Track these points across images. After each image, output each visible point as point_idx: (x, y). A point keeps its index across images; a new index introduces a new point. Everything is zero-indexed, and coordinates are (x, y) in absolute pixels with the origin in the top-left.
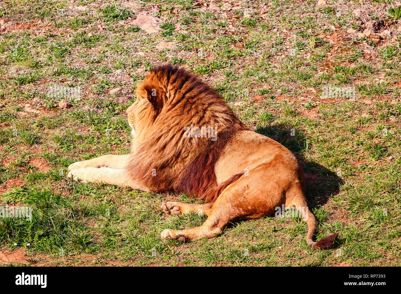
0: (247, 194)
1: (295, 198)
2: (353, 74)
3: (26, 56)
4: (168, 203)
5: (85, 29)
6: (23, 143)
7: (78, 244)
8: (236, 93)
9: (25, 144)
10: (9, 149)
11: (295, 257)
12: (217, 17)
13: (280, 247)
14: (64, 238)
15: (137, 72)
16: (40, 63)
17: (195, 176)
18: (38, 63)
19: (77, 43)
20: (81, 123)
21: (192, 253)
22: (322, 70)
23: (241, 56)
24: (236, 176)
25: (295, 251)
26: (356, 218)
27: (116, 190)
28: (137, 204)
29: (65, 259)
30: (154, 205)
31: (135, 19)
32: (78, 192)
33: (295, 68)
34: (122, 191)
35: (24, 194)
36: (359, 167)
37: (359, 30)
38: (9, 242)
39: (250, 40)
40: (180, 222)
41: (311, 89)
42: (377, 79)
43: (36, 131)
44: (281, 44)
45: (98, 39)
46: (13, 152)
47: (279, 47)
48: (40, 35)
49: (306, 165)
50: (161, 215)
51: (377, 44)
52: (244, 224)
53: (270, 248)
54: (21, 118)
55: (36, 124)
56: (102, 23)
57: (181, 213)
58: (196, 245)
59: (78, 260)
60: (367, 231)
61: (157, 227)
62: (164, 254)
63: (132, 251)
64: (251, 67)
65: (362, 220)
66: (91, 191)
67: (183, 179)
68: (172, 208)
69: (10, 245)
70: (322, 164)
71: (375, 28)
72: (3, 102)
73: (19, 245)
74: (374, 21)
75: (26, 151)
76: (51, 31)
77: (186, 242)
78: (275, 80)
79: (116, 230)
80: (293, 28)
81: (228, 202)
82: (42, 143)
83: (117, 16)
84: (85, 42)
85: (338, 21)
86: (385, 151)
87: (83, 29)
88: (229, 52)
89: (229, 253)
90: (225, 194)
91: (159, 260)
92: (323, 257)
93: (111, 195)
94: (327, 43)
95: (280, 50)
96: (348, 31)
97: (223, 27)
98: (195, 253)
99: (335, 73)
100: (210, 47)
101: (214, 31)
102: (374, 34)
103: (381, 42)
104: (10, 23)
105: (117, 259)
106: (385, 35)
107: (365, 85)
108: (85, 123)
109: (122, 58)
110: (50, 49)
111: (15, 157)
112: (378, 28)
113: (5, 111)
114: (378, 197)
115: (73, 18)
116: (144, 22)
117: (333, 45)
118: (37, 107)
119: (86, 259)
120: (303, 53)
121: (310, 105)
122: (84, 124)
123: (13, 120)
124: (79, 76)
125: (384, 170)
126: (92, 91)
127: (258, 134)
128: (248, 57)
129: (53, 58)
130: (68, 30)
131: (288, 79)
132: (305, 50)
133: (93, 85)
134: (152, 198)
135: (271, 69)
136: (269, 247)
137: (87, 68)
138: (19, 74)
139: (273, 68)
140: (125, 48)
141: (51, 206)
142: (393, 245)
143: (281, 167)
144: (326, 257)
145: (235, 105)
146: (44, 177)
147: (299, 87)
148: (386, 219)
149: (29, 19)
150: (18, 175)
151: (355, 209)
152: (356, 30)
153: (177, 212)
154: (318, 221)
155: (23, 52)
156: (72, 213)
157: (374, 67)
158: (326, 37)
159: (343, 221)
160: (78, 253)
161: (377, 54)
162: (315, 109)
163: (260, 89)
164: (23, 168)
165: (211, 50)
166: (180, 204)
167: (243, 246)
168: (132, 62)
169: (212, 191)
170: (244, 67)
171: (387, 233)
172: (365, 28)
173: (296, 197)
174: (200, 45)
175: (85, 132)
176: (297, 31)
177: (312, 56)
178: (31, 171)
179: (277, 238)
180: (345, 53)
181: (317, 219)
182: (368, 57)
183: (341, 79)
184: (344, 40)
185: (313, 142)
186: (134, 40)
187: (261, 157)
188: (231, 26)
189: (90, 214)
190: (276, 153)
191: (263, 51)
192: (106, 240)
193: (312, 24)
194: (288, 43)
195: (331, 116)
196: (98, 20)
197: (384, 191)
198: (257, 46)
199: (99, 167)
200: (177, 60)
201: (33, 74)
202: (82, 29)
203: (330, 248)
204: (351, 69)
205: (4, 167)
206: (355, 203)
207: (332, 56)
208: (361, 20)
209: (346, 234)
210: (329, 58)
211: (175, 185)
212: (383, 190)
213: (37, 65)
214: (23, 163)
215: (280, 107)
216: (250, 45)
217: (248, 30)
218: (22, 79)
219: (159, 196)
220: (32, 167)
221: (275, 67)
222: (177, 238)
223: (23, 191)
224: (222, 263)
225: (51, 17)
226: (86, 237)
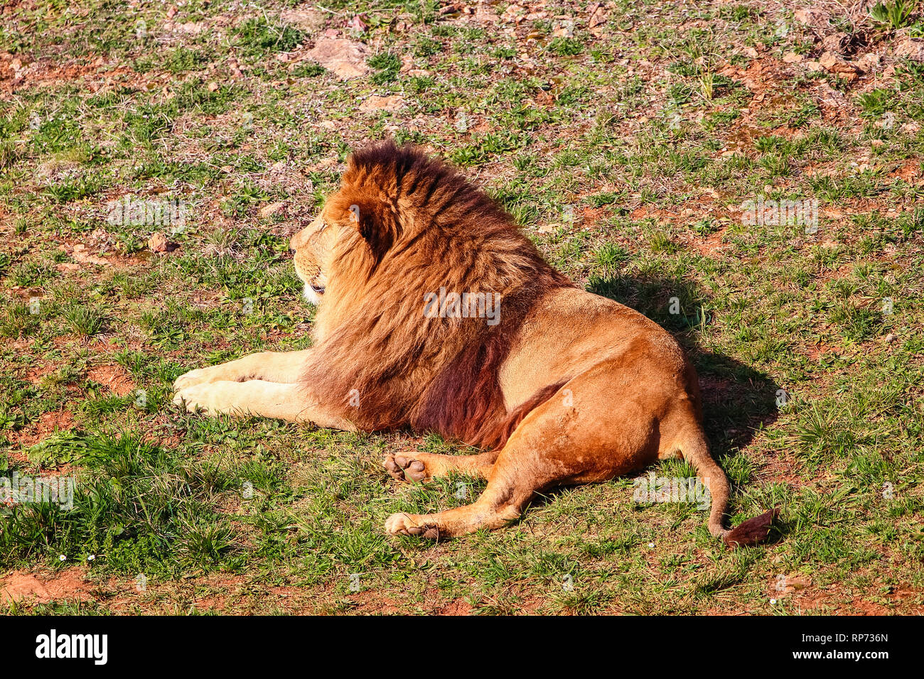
0: (574, 429)
1: (679, 435)
2: (800, 153)
3: (72, 137)
4: (398, 454)
5: (200, 73)
6: (71, 332)
7: (202, 552)
8: (541, 204)
9: (76, 335)
10: (41, 346)
11: (684, 566)
12: (493, 38)
13: (651, 545)
14: (170, 541)
15: (320, 165)
16: (103, 152)
17: (456, 395)
18: (99, 153)
19: (185, 106)
20: (199, 282)
21: (456, 565)
22: (731, 147)
23: (549, 123)
24: (547, 389)
25: (684, 552)
26: (816, 475)
27: (283, 429)
28: (330, 459)
29: (174, 586)
30: (368, 460)
31: (312, 47)
32: (197, 437)
33: (671, 144)
34: (295, 431)
35: (79, 446)
36: (820, 359)
37: (810, 56)
38: (49, 554)
39: (569, 85)
40: (426, 495)
41: (708, 190)
42: (854, 164)
43: (99, 303)
44: (637, 92)
45: (232, 94)
46: (51, 353)
47: (633, 100)
48: (102, 90)
49: (703, 360)
50: (384, 482)
51: (851, 85)
52: (568, 495)
53: (628, 548)
54: (67, 276)
55: (99, 289)
56: (239, 60)
57: (428, 476)
58: (464, 546)
59: (203, 588)
60: (841, 501)
61: (375, 510)
62: (394, 568)
63: (323, 564)
64: (572, 146)
65: (830, 477)
66: (226, 433)
67: (430, 402)
68: (409, 466)
69: (51, 559)
70: (739, 356)
71: (846, 49)
72: (25, 241)
73: (71, 560)
74: (842, 35)
75: (79, 350)
76: (125, 82)
77: (441, 541)
78: (627, 174)
79: (286, 519)
80: (663, 56)
81: (530, 448)
82: (113, 330)
83: (270, 44)
84: (202, 103)
85: (763, 36)
86: (876, 322)
87: (198, 75)
88: (523, 114)
89: (538, 561)
90: (524, 432)
91: (382, 583)
92: (747, 564)
93: (271, 441)
94: (739, 86)
95: (637, 106)
96: (785, 59)
97: (507, 59)
98: (462, 564)
99: (759, 153)
100: (479, 105)
101: (488, 69)
102: (844, 64)
103: (859, 80)
104: (34, 66)
105: (289, 582)
106: (869, 65)
107: (827, 177)
108: (209, 282)
109: (284, 136)
110: (124, 120)
111: (55, 363)
112: (852, 49)
113: (31, 263)
114: (863, 425)
115: (173, 49)
116: (333, 55)
117: (754, 92)
118: (101, 252)
119: (220, 585)
120: (686, 111)
121: (707, 226)
122: (205, 285)
123: (48, 282)
124: (191, 179)
125: (875, 365)
126: (222, 212)
127: (591, 296)
128: (565, 125)
129: (132, 140)
130: (163, 77)
131: (656, 169)
132: (692, 104)
133: (224, 199)
134: (363, 444)
135: (616, 149)
136: (625, 546)
137: (207, 160)
138: (59, 179)
139: (623, 147)
140: (291, 113)
141: (139, 471)
142: (901, 532)
143: (646, 367)
144: (753, 563)
145: (540, 231)
146: (122, 406)
147: (681, 187)
148: (884, 475)
149: (77, 57)
150: (64, 404)
151: (815, 454)
152: (803, 56)
153: (419, 475)
154: (733, 482)
155: (64, 129)
156: (185, 485)
157: (846, 136)
158: (736, 73)
159: (788, 481)
160: (201, 573)
161: (851, 108)
162: (719, 234)
163: (594, 194)
164: (75, 388)
165: (483, 112)
166: (425, 457)
167: (569, 545)
168: (308, 143)
169: (495, 426)
170: (557, 146)
171: (887, 505)
172: (824, 50)
173: (682, 431)
174: (458, 100)
175: (209, 302)
176: (672, 63)
177: (708, 118)
178: (92, 393)
179: (644, 524)
180: (781, 109)
181: (730, 480)
182: (833, 114)
183: (774, 165)
184: (777, 78)
185: (716, 307)
186: (311, 94)
187: (600, 345)
188: (525, 57)
189: (226, 484)
190: (635, 336)
191: (598, 109)
192: (264, 541)
193: (706, 46)
194: (653, 89)
195: (754, 250)
196: (228, 52)
197: (878, 412)
198: (584, 98)
199: (243, 380)
200: (407, 135)
201: (88, 178)
202: (194, 73)
203: (761, 543)
204: (794, 143)
205: (31, 388)
206: (815, 442)
207: (752, 115)
208: (814, 33)
209: (795, 510)
210: (746, 120)
211: (414, 415)
212: (874, 410)
213: (96, 158)
214: (74, 376)
215: (639, 232)
216: (568, 97)
217: (562, 65)
218: (65, 190)
219: (378, 439)
220: (93, 385)
221: (626, 144)
222: (421, 532)
223: (75, 439)
224: (523, 585)
225: (124, 49)
226: (219, 537)
